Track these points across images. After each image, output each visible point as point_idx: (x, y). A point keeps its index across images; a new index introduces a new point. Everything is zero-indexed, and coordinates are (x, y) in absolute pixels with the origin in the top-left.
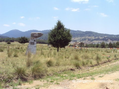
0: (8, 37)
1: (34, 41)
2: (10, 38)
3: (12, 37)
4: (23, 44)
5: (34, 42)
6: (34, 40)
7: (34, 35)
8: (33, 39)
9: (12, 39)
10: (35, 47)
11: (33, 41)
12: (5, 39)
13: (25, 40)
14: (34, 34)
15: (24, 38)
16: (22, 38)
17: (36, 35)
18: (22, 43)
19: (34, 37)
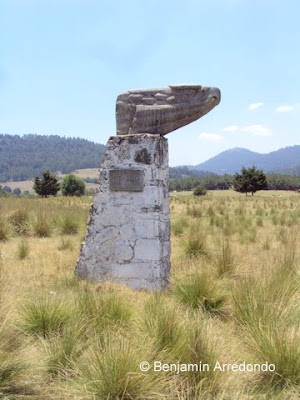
0: (213, 175)
1: (138, 159)
2: (218, 177)
3: (222, 174)
4: (250, 194)
5: (136, 166)
6: (134, 150)
7: (140, 107)
8: (132, 141)
9: (221, 181)
10: (145, 210)
11: (130, 163)
12: (203, 181)
13: (255, 180)
14: (138, 101)
15: (253, 171)
16: (244, 172)
17: (155, 107)
18: (244, 189)
19: (139, 124)
